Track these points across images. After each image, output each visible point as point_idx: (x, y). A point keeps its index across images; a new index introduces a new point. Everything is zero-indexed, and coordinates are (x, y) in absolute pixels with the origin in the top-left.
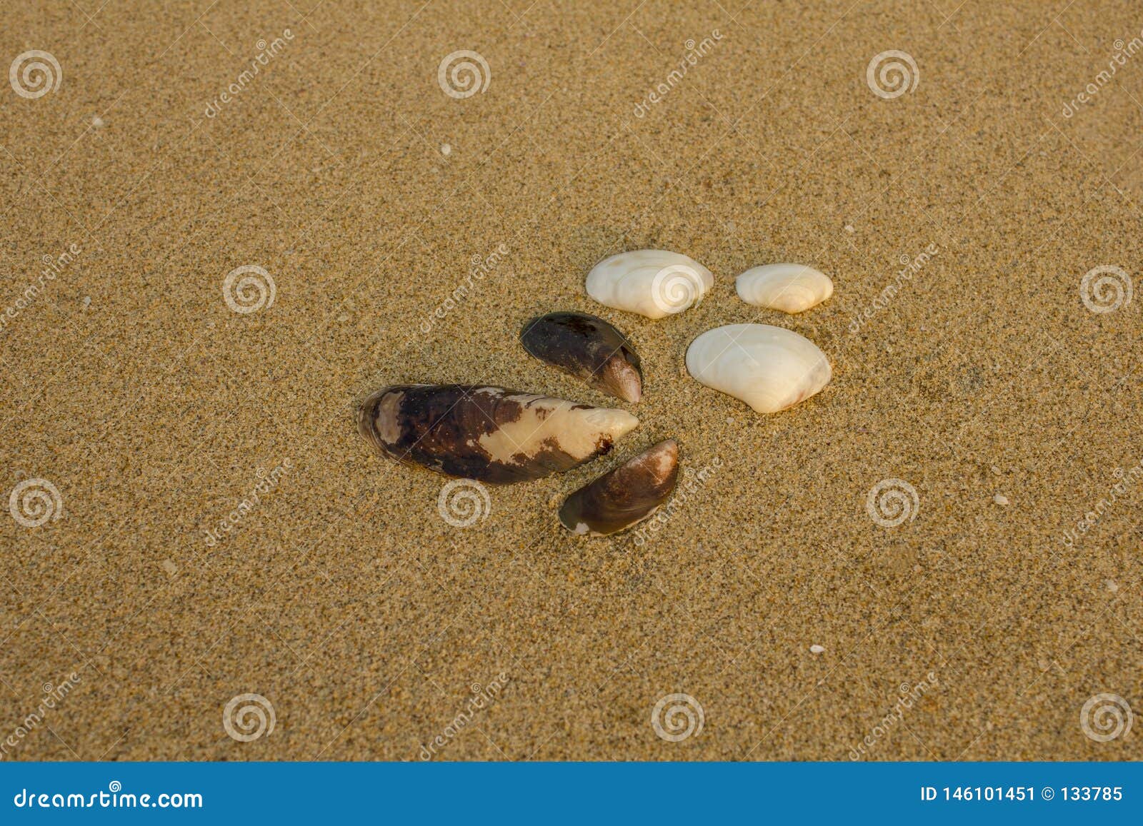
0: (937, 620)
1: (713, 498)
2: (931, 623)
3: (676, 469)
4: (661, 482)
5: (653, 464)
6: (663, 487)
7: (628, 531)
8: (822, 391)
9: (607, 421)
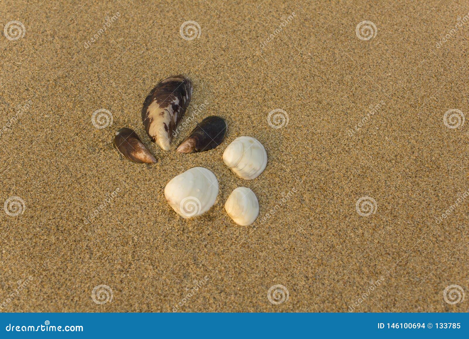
0: (54, 242)
1: (126, 173)
2: (53, 239)
3: (141, 162)
4: (133, 155)
5: (139, 150)
6: (132, 157)
7: (115, 147)
8: (176, 213)
9: (161, 136)
